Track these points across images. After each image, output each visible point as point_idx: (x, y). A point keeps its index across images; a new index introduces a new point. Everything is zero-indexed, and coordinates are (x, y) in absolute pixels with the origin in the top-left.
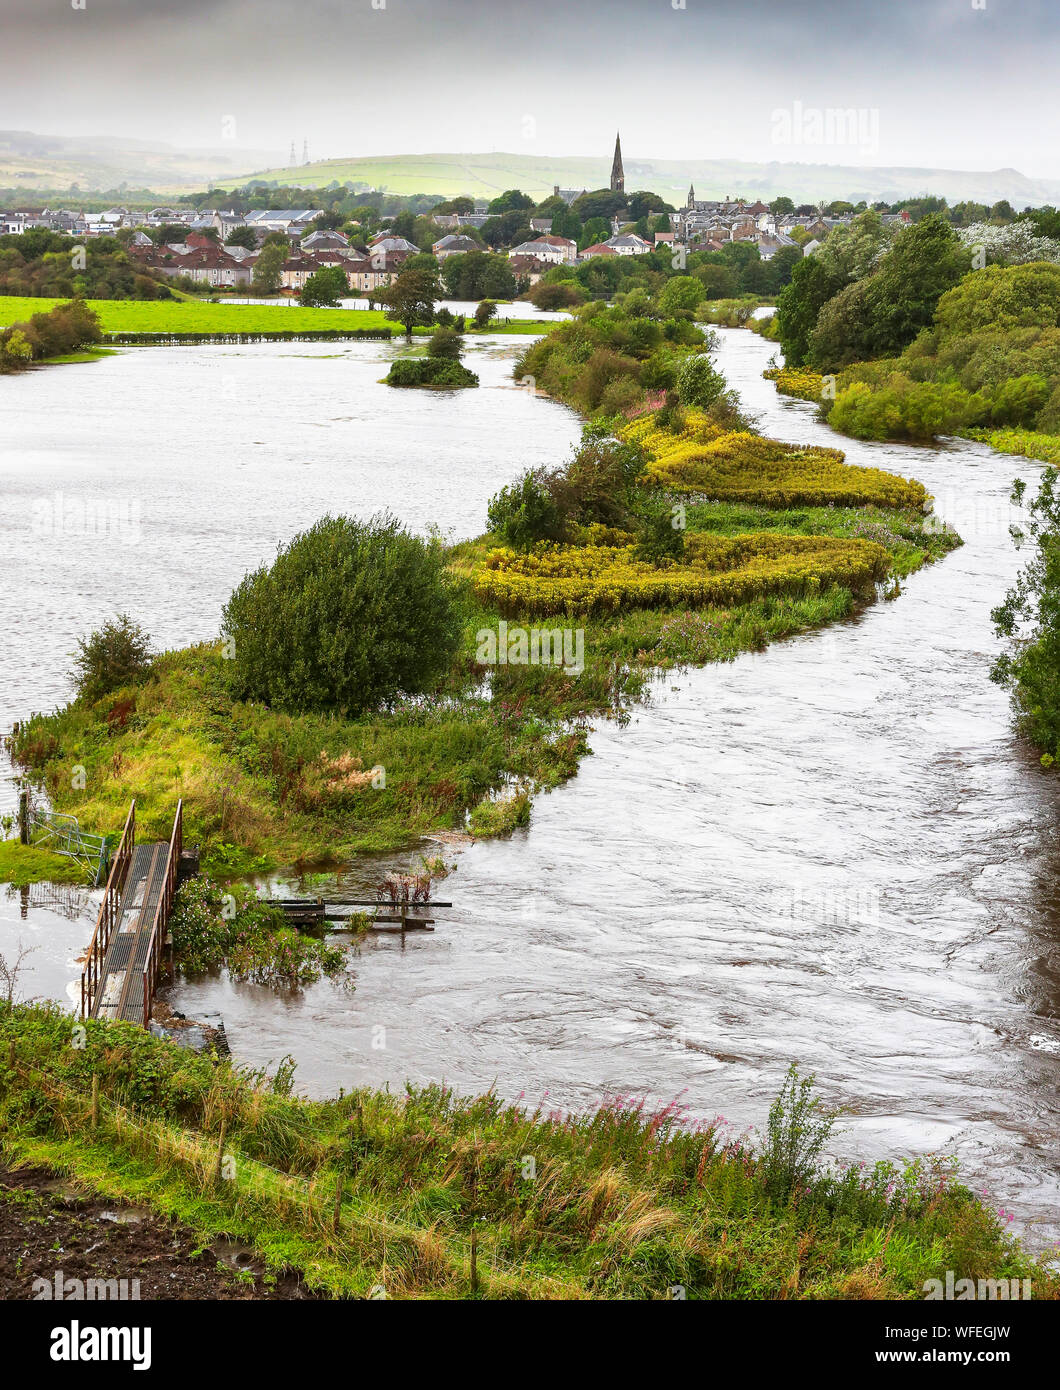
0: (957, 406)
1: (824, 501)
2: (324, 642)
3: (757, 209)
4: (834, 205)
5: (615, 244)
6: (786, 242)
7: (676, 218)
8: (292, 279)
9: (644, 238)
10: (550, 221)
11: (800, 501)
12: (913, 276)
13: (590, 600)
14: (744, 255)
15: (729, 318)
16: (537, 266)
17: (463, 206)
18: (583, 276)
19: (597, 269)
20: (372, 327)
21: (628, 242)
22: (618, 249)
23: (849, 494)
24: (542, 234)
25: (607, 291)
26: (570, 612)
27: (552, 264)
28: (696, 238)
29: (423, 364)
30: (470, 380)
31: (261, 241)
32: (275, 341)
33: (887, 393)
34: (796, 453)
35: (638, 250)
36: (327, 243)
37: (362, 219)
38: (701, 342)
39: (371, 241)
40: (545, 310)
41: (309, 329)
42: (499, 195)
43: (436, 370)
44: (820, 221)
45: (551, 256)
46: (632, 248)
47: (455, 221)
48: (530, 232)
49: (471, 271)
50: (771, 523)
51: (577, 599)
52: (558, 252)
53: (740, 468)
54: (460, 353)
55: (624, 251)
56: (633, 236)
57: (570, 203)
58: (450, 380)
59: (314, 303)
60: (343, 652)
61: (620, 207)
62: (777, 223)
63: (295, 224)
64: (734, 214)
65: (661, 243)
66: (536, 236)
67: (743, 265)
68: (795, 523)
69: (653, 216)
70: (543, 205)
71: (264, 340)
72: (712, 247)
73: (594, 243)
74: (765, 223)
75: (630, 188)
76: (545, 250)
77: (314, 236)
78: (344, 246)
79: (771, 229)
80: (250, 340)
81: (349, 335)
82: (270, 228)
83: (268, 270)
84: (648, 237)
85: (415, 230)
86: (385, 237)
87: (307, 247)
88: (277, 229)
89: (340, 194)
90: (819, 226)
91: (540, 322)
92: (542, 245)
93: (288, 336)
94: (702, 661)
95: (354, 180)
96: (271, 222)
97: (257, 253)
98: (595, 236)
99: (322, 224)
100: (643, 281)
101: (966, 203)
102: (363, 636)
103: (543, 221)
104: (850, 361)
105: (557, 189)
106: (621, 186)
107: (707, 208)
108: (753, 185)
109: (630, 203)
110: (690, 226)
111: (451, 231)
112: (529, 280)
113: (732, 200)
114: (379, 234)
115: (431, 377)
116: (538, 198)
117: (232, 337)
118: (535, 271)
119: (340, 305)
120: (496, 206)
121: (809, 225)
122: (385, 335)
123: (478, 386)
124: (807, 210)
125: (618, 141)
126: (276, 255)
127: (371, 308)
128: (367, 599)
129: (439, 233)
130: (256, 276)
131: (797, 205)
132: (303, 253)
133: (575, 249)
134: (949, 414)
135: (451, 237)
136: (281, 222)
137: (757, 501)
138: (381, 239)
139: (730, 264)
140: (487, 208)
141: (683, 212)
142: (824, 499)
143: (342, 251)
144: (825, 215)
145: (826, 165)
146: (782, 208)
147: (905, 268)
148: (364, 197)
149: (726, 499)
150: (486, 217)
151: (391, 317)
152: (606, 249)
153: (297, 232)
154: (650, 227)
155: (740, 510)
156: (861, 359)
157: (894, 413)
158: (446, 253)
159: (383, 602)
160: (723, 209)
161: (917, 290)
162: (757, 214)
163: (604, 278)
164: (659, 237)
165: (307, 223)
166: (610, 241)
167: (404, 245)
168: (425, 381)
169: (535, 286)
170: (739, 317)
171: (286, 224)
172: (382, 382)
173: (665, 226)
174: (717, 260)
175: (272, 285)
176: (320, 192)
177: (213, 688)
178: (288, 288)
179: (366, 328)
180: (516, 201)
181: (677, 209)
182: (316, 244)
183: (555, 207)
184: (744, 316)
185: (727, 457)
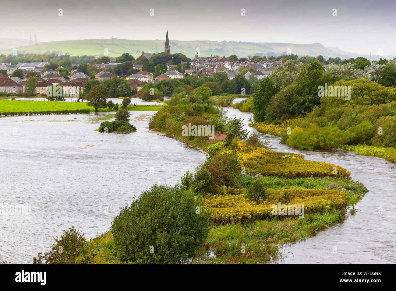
0: (339, 136)
1: (309, 175)
2: (159, 237)
3: (224, 60)
4: (254, 57)
5: (169, 74)
6: (237, 73)
7: (192, 64)
8: (41, 90)
9: (180, 71)
10: (142, 66)
11: (299, 175)
12: (308, 85)
13: (240, 217)
14: (222, 78)
15: (223, 103)
16: (140, 84)
17: (105, 60)
18: (158, 87)
19: (164, 84)
20: (82, 109)
21: (174, 74)
22: (170, 76)
23: (318, 172)
24: (139, 71)
25: (168, 93)
26: (233, 223)
27: (145, 83)
28: (201, 72)
29: (113, 123)
30: (133, 129)
31: (26, 75)
32: (43, 115)
33: (309, 131)
34: (286, 156)
35: (178, 76)
36: (52, 75)
37: (64, 66)
38: (218, 113)
39: (70, 74)
40: (146, 101)
41: (56, 110)
42: (120, 55)
43: (119, 125)
44: (250, 64)
45: (143, 79)
46: (175, 76)
47: (103, 66)
48: (134, 70)
49: (114, 86)
50: (290, 184)
51: (234, 217)
52: (146, 78)
53: (267, 162)
54: (128, 118)
55: (173, 77)
56: (175, 71)
57: (149, 58)
58: (125, 130)
59: (54, 99)
60: (167, 241)
61: (169, 59)
62: (232, 65)
63: (37, 68)
64: (214, 61)
65: (187, 74)
66: (137, 71)
67: (222, 82)
68: (300, 184)
69: (183, 63)
70: (138, 59)
71: (39, 115)
72: (208, 75)
73: (160, 74)
74: (227, 65)
75: (173, 52)
76: (141, 77)
77: (46, 73)
78: (59, 76)
79: (230, 67)
80: (33, 115)
81: (73, 112)
82: (27, 70)
83: (31, 86)
84: (182, 72)
85: (88, 69)
86: (75, 73)
87: (44, 77)
88: (31, 70)
89: (52, 56)
90: (250, 66)
91: (148, 105)
92: (140, 75)
93: (48, 113)
94: (294, 241)
95: (56, 50)
96: (27, 67)
97: (25, 80)
98: (160, 71)
99: (48, 68)
100: (183, 89)
101: (306, 56)
102: (174, 234)
103: (139, 65)
104: (284, 119)
105: (143, 52)
106: (168, 51)
107: (202, 60)
108: (217, 50)
109: (173, 58)
110: (197, 66)
111: (101, 70)
112: (137, 89)
113: (213, 56)
114: (73, 71)
115: (117, 128)
116: (136, 56)
117: (26, 114)
118: (139, 86)
119: (65, 100)
120: (119, 60)
121: (246, 66)
122: (87, 112)
123: (136, 131)
124: (243, 60)
125: (167, 33)
126: (33, 81)
127: (78, 101)
128: (175, 218)
129: (98, 71)
130: (26, 89)
131: (239, 57)
132: (43, 80)
133: (153, 76)
134: (337, 139)
135: (103, 72)
136: (31, 67)
137: (282, 175)
138: (74, 73)
139: (217, 81)
140: (115, 60)
141: (194, 61)
142: (308, 174)
143: (59, 79)
144: (251, 62)
145: (245, 42)
146: (233, 59)
147: (304, 82)
148: (62, 57)
149: (269, 175)
150: (116, 64)
151: (89, 104)
152: (166, 76)
153: (38, 71)
154: (182, 68)
155: (276, 179)
156: (289, 118)
157: (314, 138)
158: (102, 79)
159: (182, 220)
160: (210, 60)
161: (310, 90)
162: (224, 61)
163: (167, 88)
164: (186, 71)
165: (42, 68)
166: (167, 73)
167: (84, 76)
168: (114, 130)
169: (140, 91)
170: (227, 102)
171: (34, 68)
172: (97, 131)
173: (188, 67)
174: (211, 80)
175: (32, 92)
176: (44, 55)
177: (111, 257)
178: (39, 94)
179: (79, 109)
180: (127, 58)
181: (192, 59)
182: (47, 76)
183: (143, 60)
184: (229, 102)
185: (261, 158)
